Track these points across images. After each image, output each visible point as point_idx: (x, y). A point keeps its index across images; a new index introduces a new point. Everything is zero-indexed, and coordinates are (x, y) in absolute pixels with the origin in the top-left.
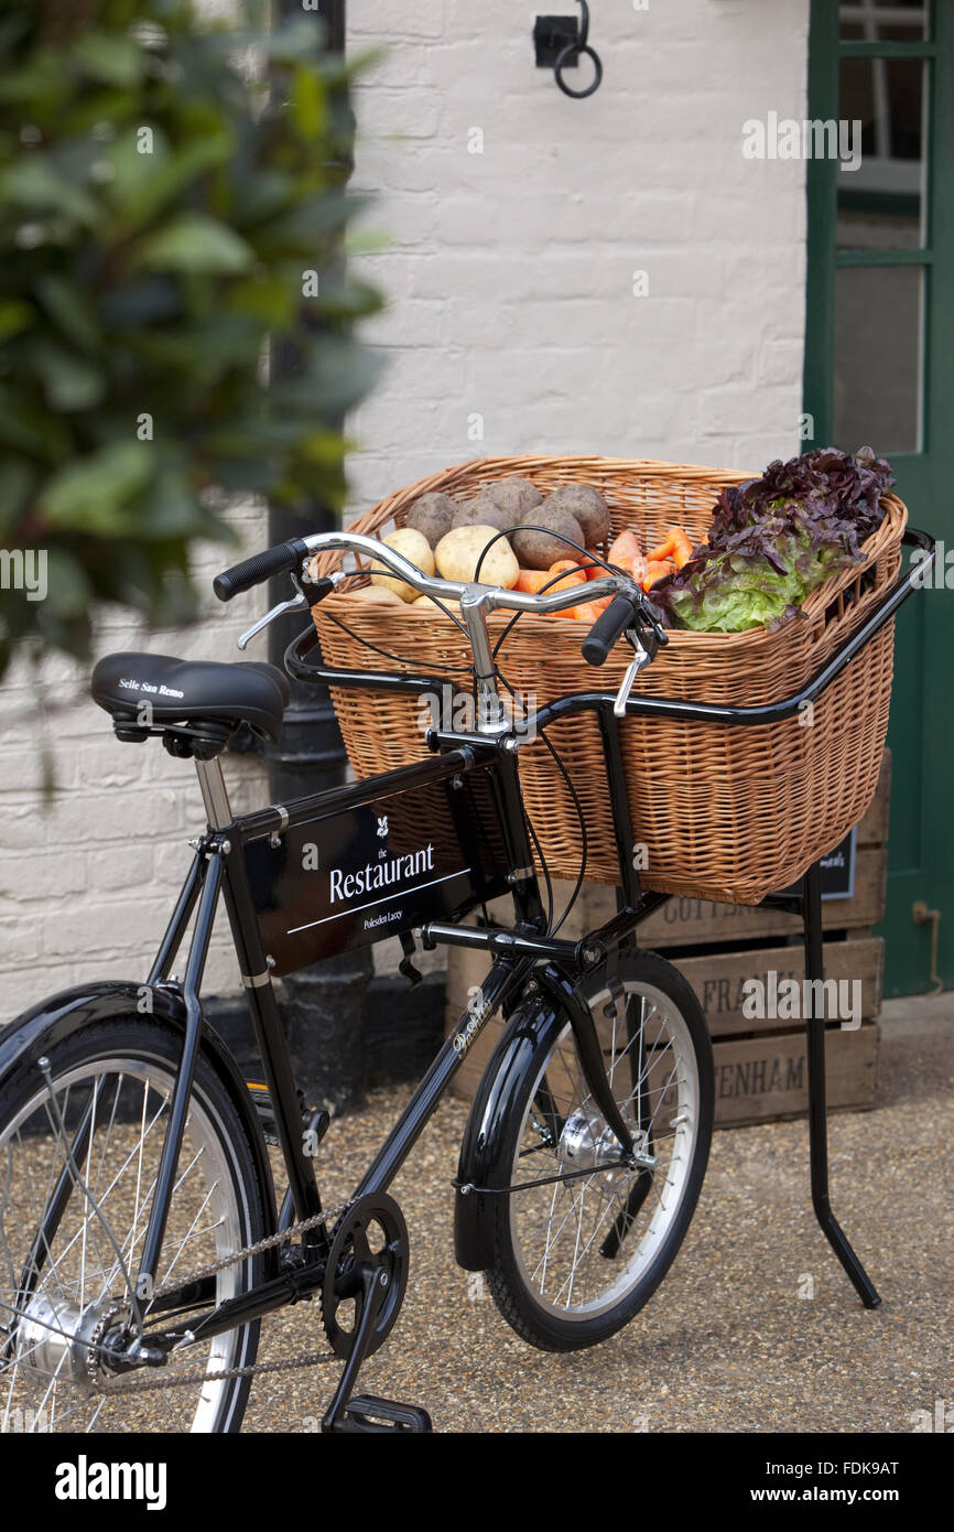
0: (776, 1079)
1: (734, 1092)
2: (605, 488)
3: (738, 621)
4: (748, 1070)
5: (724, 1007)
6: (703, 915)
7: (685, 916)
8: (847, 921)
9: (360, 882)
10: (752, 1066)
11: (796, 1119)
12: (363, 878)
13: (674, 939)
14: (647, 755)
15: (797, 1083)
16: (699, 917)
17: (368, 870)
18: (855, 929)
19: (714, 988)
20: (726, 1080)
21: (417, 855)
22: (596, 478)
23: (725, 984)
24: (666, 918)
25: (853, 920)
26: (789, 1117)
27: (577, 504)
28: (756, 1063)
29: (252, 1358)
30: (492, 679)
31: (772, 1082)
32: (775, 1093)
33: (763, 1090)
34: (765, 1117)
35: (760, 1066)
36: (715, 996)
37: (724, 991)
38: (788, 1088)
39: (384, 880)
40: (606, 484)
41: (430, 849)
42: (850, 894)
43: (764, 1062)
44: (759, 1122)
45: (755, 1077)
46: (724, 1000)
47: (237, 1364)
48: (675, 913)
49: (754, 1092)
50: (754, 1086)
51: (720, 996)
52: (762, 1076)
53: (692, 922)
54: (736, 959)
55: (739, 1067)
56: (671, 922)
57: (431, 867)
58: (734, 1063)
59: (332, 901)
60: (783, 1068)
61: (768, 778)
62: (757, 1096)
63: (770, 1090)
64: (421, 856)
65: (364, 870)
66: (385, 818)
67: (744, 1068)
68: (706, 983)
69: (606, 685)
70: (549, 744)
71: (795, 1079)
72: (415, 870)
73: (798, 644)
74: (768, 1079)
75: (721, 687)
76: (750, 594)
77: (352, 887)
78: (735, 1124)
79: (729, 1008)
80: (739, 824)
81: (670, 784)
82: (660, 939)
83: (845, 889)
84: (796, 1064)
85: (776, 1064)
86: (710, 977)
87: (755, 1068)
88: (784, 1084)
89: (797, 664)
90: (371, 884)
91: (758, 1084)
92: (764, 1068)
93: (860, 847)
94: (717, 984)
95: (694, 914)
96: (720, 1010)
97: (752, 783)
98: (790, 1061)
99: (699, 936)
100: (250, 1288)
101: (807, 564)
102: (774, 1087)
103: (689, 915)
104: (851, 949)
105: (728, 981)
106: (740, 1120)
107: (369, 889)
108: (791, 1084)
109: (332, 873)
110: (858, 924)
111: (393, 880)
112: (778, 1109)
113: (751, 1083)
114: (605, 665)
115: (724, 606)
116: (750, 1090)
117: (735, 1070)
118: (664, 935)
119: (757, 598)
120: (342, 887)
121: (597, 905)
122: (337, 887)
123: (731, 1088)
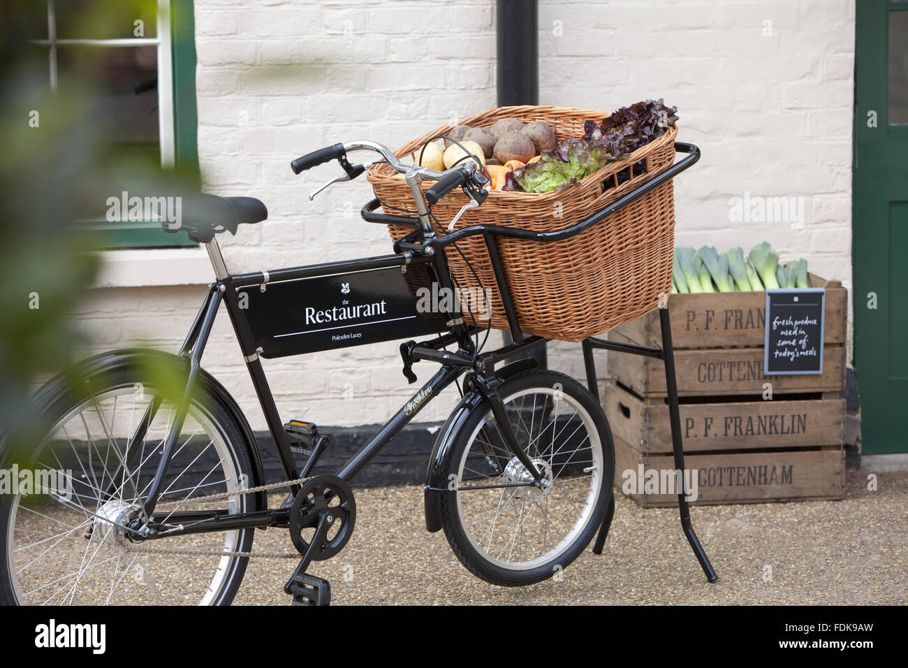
0: (774, 477)
1: (746, 483)
2: (556, 124)
3: (546, 187)
4: (755, 470)
5: (738, 433)
6: (723, 377)
7: (711, 379)
8: (821, 388)
9: (329, 316)
10: (758, 469)
11: (789, 502)
12: (331, 314)
13: (705, 391)
14: (511, 259)
15: (789, 480)
16: (721, 380)
17: (334, 310)
18: (826, 393)
19: (731, 422)
20: (741, 475)
21: (373, 305)
22: (552, 118)
23: (738, 420)
24: (699, 379)
25: (825, 387)
26: (784, 500)
27: (532, 131)
28: (760, 467)
29: (248, 547)
30: (427, 216)
31: (772, 479)
32: (774, 485)
33: (765, 483)
34: (767, 499)
35: (763, 469)
36: (732, 426)
37: (738, 424)
38: (783, 482)
39: (347, 316)
40: (557, 121)
41: (383, 303)
42: (820, 372)
43: (766, 467)
44: (764, 502)
45: (760, 476)
46: (738, 429)
47: (237, 550)
48: (705, 377)
49: (760, 484)
50: (760, 480)
51: (736, 427)
52: (765, 474)
53: (716, 383)
54: (745, 406)
55: (749, 468)
56: (703, 382)
57: (383, 312)
58: (746, 466)
59: (307, 323)
60: (779, 471)
61: (571, 272)
62: (762, 486)
63: (770, 483)
64: (376, 307)
65: (332, 309)
66: (348, 284)
67: (753, 469)
68: (726, 418)
69: (490, 221)
70: (459, 251)
71: (787, 478)
72: (371, 312)
73: (580, 200)
74: (769, 477)
75: (538, 222)
76: (555, 174)
77: (324, 317)
78: (748, 502)
79: (741, 434)
80: (559, 297)
81: (524, 275)
82: (696, 391)
83: (818, 369)
84: (787, 469)
85: (774, 469)
86: (727, 415)
87: (760, 470)
88: (780, 480)
89: (579, 211)
90: (337, 317)
91: (763, 479)
92: (766, 470)
93: (826, 345)
94: (734, 420)
95: (718, 378)
96: (736, 434)
97: (563, 275)
98: (784, 467)
99: (722, 391)
100: (245, 512)
101: (586, 158)
102: (774, 481)
103: (714, 378)
104: (823, 404)
105: (741, 419)
106: (751, 499)
107: (335, 319)
108: (785, 481)
109: (307, 309)
110: (828, 390)
111: (354, 316)
112: (777, 495)
113: (757, 478)
114: (437, 204)
115: (539, 179)
116: (757, 483)
117: (747, 470)
118: (697, 389)
119: (558, 175)
120: (314, 317)
121: (654, 369)
122: (311, 317)
123: (744, 480)
